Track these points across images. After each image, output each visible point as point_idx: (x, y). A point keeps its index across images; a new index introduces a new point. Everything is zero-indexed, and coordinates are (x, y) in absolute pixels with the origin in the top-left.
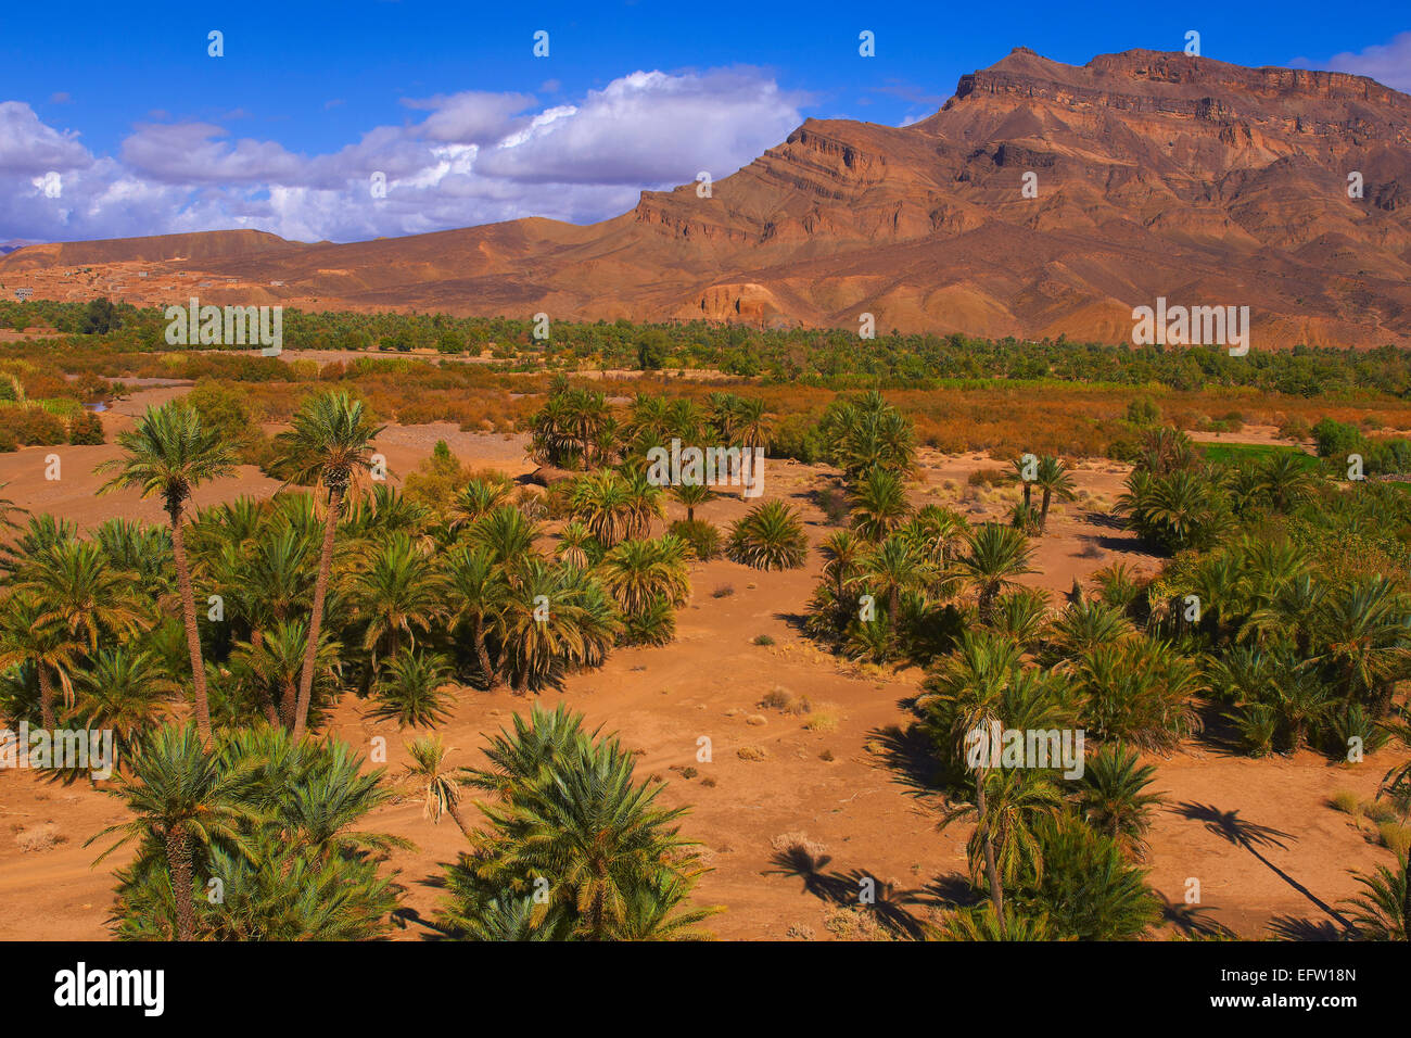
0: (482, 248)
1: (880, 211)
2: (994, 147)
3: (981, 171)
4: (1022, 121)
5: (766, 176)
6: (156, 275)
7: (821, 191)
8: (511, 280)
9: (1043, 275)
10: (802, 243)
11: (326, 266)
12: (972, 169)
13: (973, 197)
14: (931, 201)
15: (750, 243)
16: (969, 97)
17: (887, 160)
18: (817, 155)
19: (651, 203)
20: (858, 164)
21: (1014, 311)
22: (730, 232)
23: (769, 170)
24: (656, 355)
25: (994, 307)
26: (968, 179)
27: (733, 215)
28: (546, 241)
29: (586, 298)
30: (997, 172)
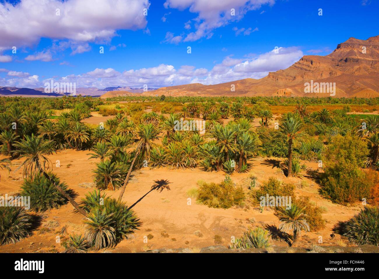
0: (237, 84)
1: (318, 73)
2: (345, 59)
3: (342, 64)
4: (351, 53)
5: (295, 68)
6: (179, 92)
7: (306, 70)
8: (242, 90)
9: (353, 84)
10: (301, 80)
11: (208, 89)
12: (340, 63)
13: (340, 69)
14: (330, 70)
15: (291, 81)
16: (339, 48)
17: (320, 63)
18: (305, 63)
19: (270, 74)
20: (314, 64)
21: (346, 92)
22: (286, 79)
23: (295, 66)
24: (254, 101)
25: (341, 91)
26: (339, 65)
27: (287, 76)
28: (250, 83)
29: (256, 93)
30: (345, 63)
